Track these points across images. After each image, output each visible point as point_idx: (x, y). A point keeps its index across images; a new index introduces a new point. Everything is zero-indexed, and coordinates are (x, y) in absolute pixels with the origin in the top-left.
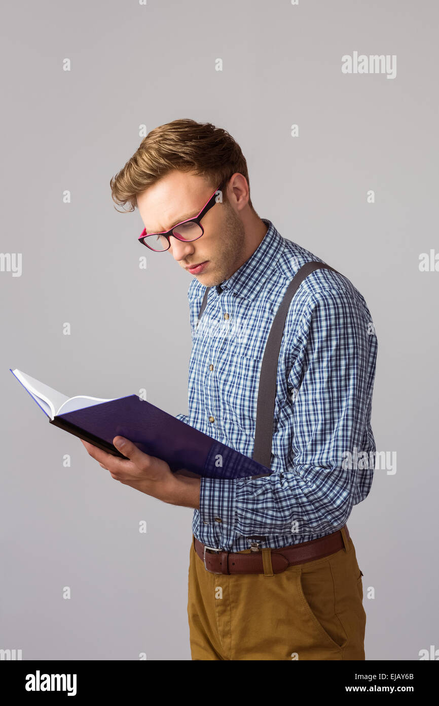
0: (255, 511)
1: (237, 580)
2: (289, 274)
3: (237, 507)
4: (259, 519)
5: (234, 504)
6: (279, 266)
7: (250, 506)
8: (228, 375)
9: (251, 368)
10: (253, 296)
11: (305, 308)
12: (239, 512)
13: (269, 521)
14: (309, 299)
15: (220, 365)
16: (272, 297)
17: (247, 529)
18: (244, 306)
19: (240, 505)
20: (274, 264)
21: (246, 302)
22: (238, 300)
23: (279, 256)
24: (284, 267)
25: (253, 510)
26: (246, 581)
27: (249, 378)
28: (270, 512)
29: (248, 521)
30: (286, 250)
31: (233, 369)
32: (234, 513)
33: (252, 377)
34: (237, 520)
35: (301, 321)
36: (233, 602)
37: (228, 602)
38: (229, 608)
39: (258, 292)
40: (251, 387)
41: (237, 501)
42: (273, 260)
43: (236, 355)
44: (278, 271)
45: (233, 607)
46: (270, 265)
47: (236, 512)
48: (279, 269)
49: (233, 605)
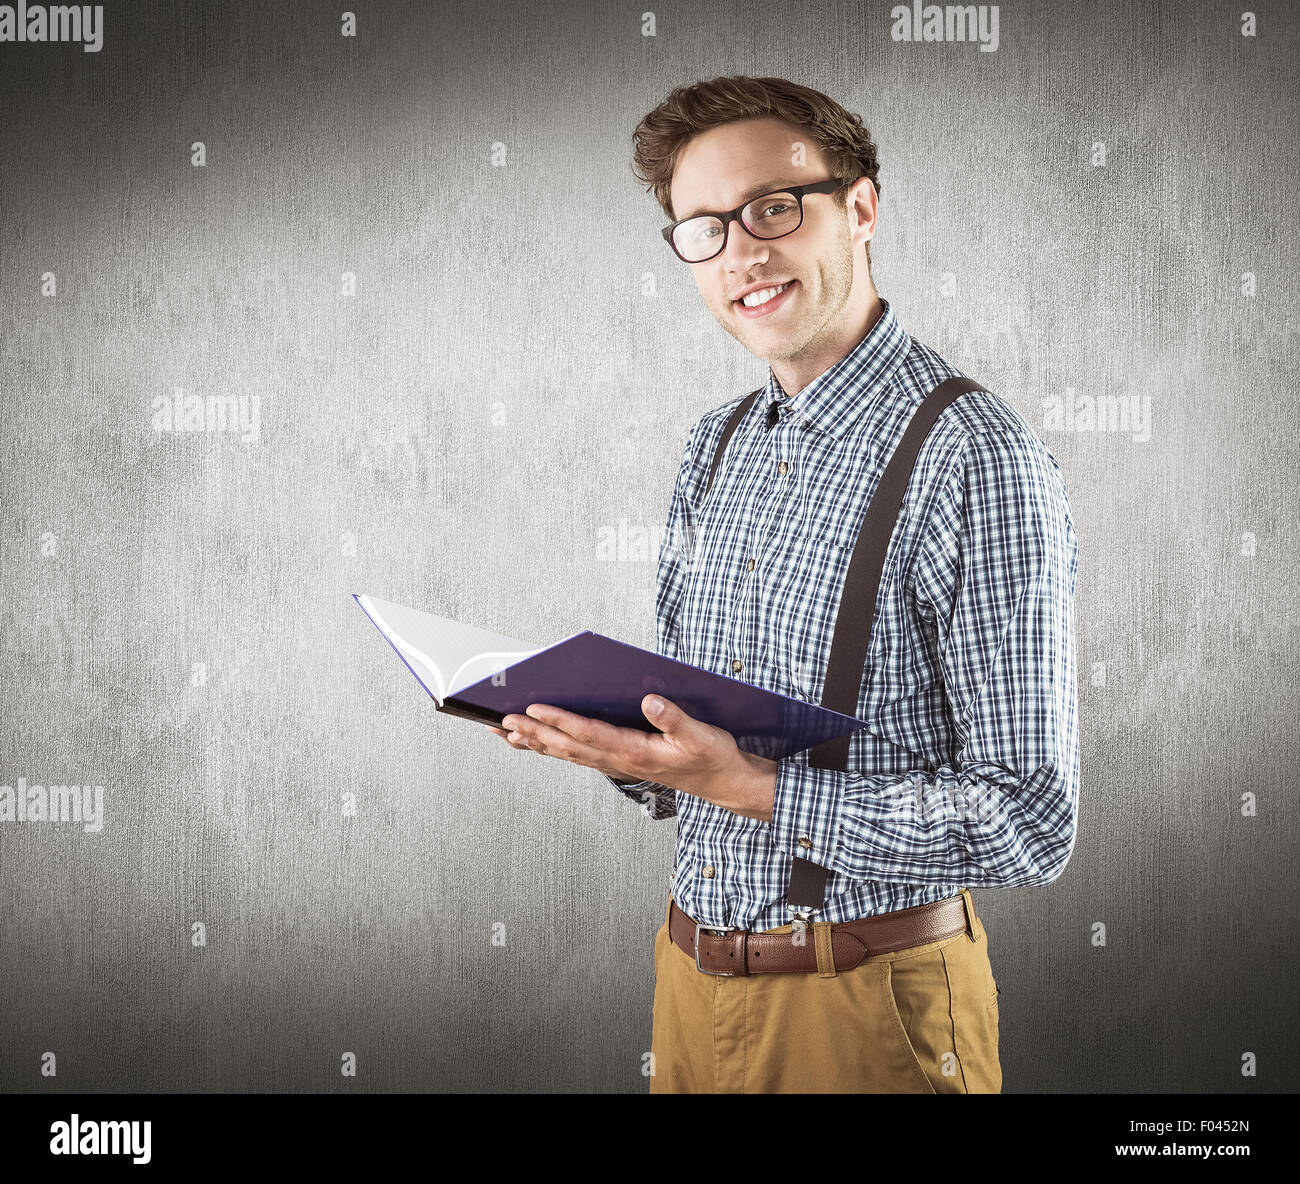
0: (877, 825)
1: (763, 987)
2: (915, 395)
3: (844, 816)
4: (884, 841)
5: (840, 809)
6: (898, 380)
7: (870, 815)
8: (781, 575)
9: (832, 563)
10: (840, 431)
11: (955, 459)
12: (848, 824)
13: (902, 848)
14: (964, 442)
15: (767, 557)
16: (883, 436)
17: (859, 863)
18: (821, 448)
19: (851, 811)
20: (889, 375)
21: (826, 441)
22: (810, 437)
23: (899, 362)
24: (909, 383)
25: (874, 822)
26: (780, 987)
27: (826, 582)
28: (906, 830)
29: (862, 847)
30: (913, 354)
31: (792, 563)
32: (837, 829)
33: (833, 580)
34: (840, 843)
35: (948, 483)
36: (751, 1031)
37: (741, 1032)
38: (741, 1044)
39: (853, 424)
40: (828, 599)
41: (845, 804)
42: (888, 368)
43: (801, 538)
44: (896, 390)
45: (751, 1042)
46: (882, 376)
47: (842, 827)
48: (898, 386)
49: (751, 1037)
